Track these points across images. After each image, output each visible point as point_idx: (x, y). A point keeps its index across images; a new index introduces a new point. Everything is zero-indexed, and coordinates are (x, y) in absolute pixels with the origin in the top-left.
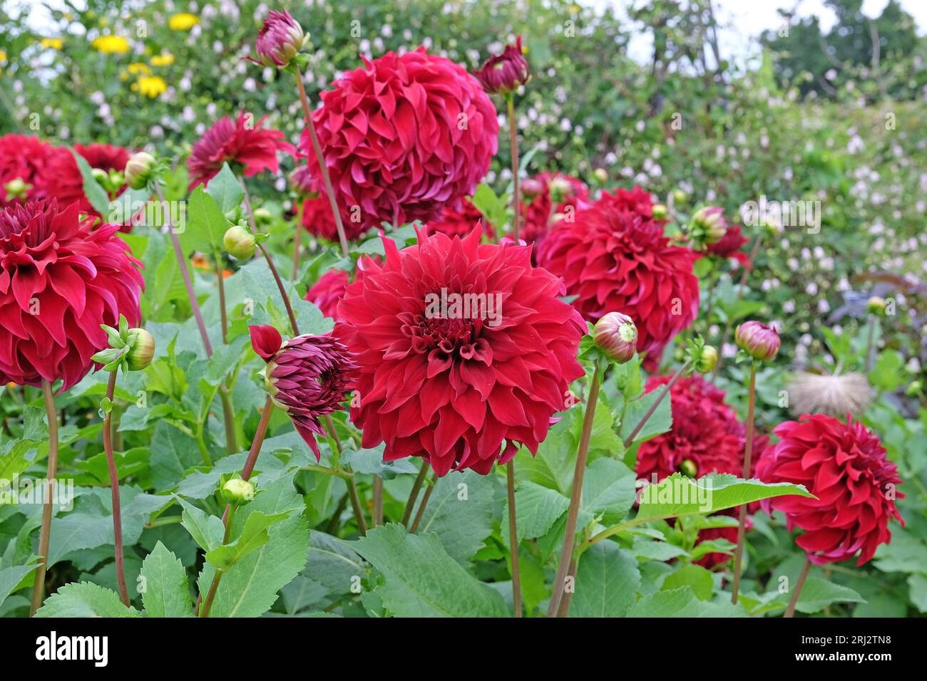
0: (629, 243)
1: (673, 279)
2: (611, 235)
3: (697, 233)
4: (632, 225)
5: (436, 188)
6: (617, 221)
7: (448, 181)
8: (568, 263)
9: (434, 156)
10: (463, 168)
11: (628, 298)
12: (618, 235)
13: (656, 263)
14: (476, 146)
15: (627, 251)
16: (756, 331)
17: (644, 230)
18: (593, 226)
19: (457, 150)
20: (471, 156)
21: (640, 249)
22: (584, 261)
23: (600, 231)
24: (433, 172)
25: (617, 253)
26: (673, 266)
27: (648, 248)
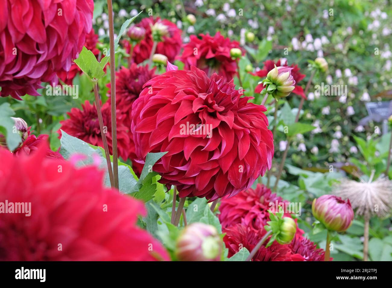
0: (213, 104)
1: (251, 135)
2: (197, 96)
3: (271, 88)
4: (216, 86)
5: (29, 67)
6: (202, 81)
7: (41, 60)
8: (158, 122)
9: (26, 36)
10: (56, 47)
11: (212, 154)
12: (203, 96)
13: (236, 121)
14: (70, 27)
15: (211, 111)
16: (332, 205)
17: (226, 91)
18: (180, 88)
19: (49, 31)
20: (64, 35)
21: (222, 109)
22: (172, 119)
23: (187, 92)
24: (27, 52)
25: (202, 113)
26: (251, 124)
27: (229, 107)
